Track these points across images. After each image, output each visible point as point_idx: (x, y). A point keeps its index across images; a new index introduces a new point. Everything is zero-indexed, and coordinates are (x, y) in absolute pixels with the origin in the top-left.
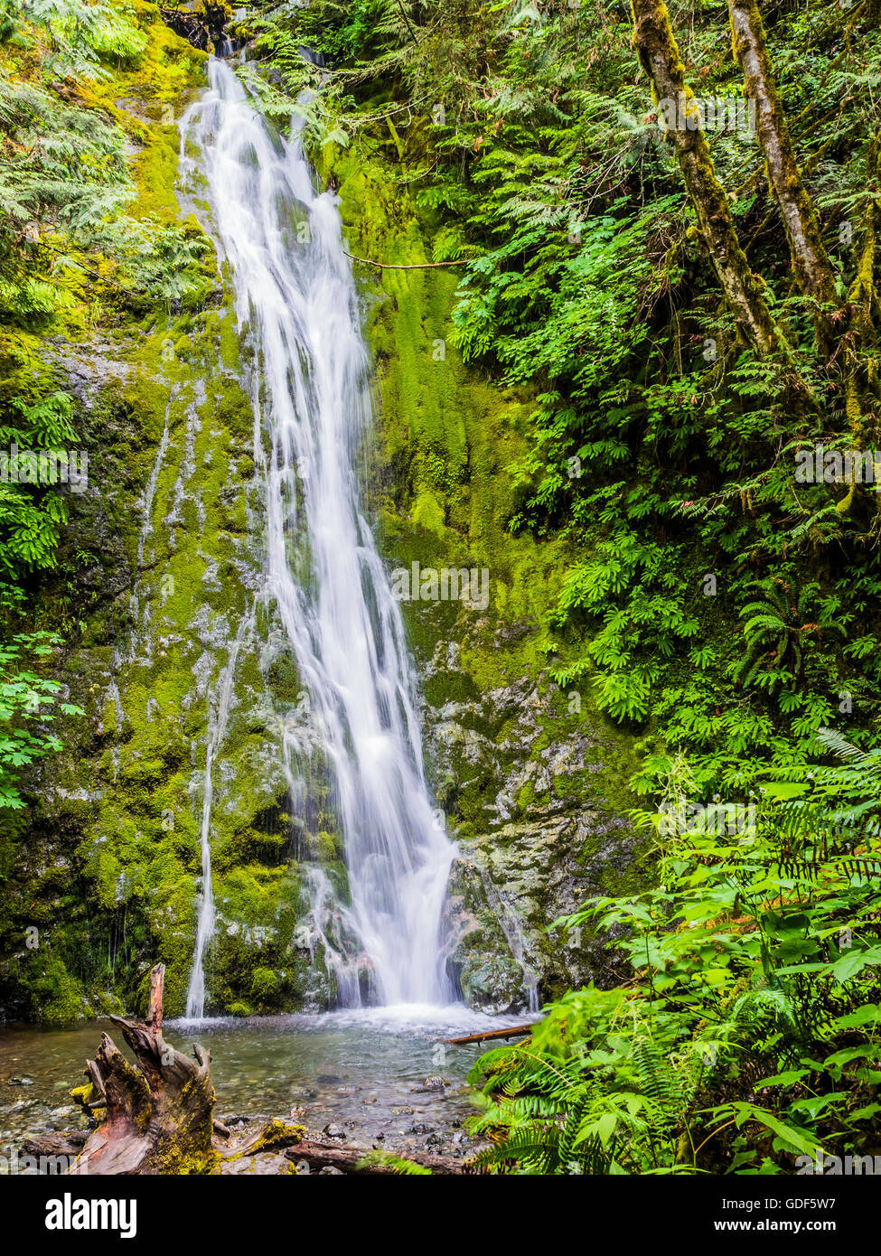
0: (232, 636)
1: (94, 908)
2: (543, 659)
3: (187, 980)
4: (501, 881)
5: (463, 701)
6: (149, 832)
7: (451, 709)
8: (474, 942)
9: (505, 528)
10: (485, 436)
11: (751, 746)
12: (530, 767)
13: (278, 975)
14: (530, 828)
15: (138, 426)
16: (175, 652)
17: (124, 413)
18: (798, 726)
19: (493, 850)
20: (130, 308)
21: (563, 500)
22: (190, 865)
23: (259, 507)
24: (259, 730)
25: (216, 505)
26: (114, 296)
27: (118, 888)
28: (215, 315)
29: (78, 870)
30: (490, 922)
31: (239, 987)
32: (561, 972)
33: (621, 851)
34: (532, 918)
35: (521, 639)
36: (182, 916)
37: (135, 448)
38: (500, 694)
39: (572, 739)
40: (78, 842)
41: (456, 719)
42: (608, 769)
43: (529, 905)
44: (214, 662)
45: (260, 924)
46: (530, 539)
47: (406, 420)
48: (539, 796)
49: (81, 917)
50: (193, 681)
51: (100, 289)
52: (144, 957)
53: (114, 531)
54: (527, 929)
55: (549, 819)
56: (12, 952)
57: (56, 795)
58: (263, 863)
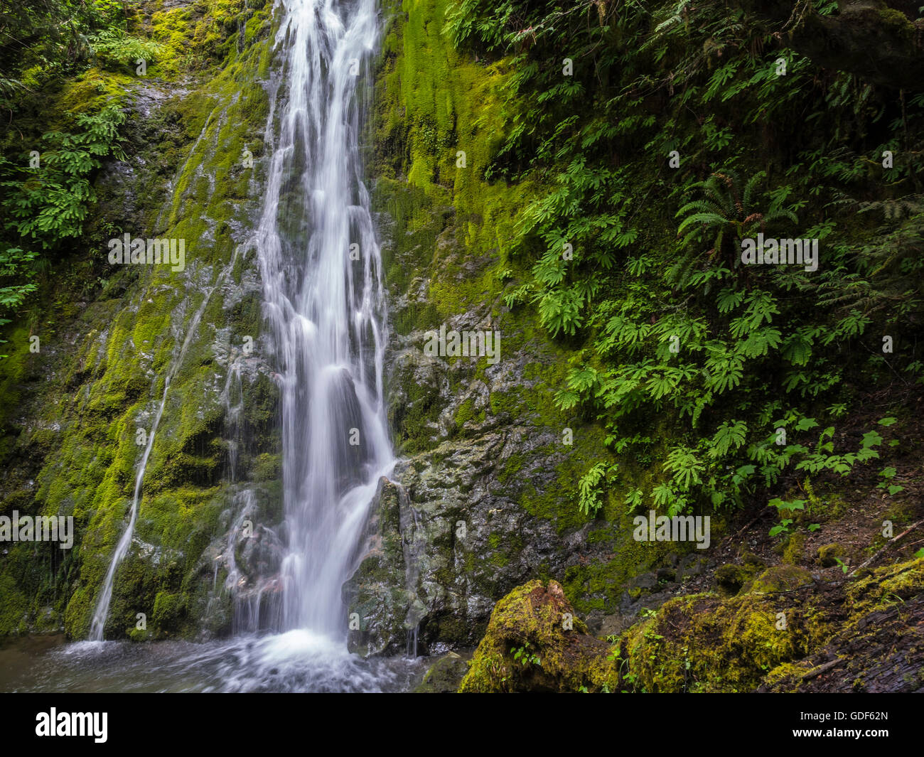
0: (211, 283)
2: (499, 284)
3: (96, 602)
4: (423, 500)
5: (426, 328)
6: (103, 458)
7: (414, 336)
8: (369, 569)
9: (482, 178)
10: (468, 105)
12: (474, 385)
14: (464, 445)
15: (182, 127)
16: (161, 299)
17: (174, 120)
18: (737, 326)
19: (425, 467)
20: (214, 55)
21: (529, 144)
22: (125, 489)
23: (262, 178)
24: (209, 362)
25: (225, 179)
26: (204, 47)
30: (396, 545)
32: (454, 605)
33: (543, 470)
34: (437, 542)
35: (482, 270)
37: (178, 145)
38: (458, 320)
39: (515, 357)
40: (40, 467)
42: (543, 384)
43: (440, 527)
44: (191, 305)
46: (504, 184)
47: (404, 101)
48: (477, 413)
50: (169, 323)
51: (195, 44)
53: (140, 207)
54: (431, 554)
55: (482, 436)
57: (35, 426)
58: (196, 485)
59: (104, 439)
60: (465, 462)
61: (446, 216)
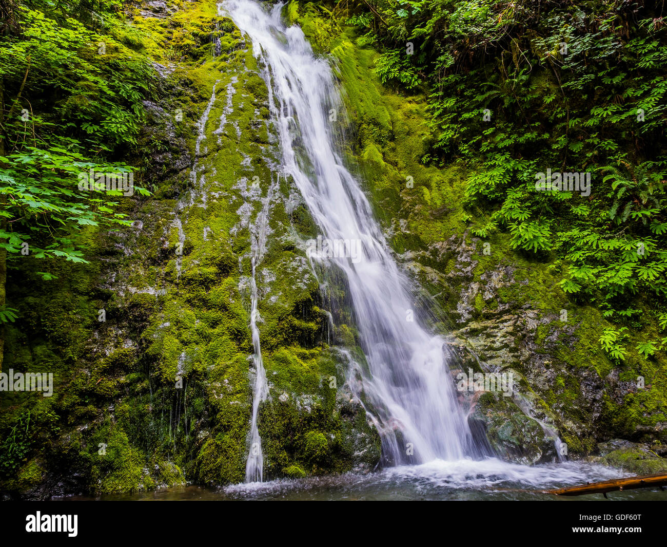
0: (264, 195)
1: (157, 382)
2: (464, 225)
4: (483, 359)
5: (416, 250)
6: (207, 320)
7: (410, 255)
8: (489, 402)
9: (420, 162)
10: (400, 117)
12: (475, 286)
13: (329, 438)
14: (489, 323)
15: (196, 90)
16: (224, 201)
17: (186, 84)
20: (191, 54)
21: (453, 145)
22: (243, 345)
23: (276, 133)
24: (290, 248)
25: (248, 128)
26: (181, 47)
27: (179, 364)
28: (241, 52)
29: (143, 350)
31: (294, 450)
34: (521, 384)
35: (446, 215)
36: (238, 387)
37: (194, 100)
38: (440, 245)
39: (499, 268)
40: (144, 327)
41: (415, 260)
42: (533, 283)
43: (514, 375)
44: (253, 208)
45: (306, 393)
46: (436, 168)
47: (354, 108)
48: (488, 302)
49: (145, 391)
50: (238, 219)
51: (174, 44)
52: (203, 426)
53: (179, 135)
54: (523, 392)
55: (501, 317)
56: (74, 426)
57: (127, 291)
58: (302, 345)
59: (206, 304)
60: (499, 334)
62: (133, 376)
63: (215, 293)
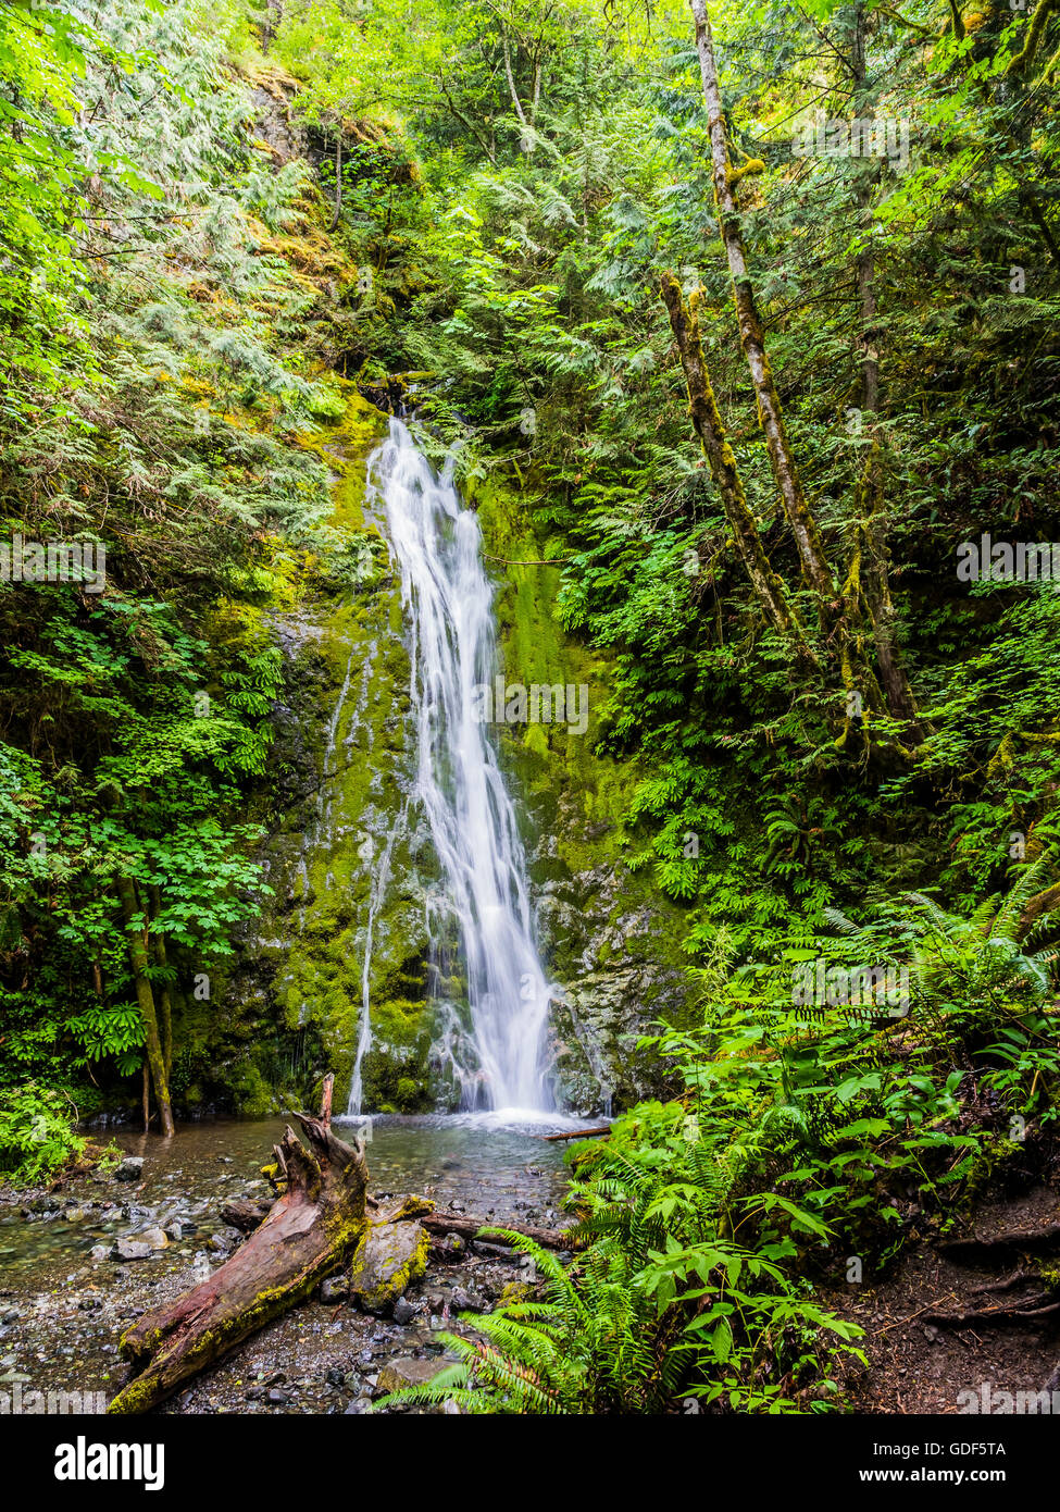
0: (390, 827)
1: (282, 1029)
2: (619, 850)
3: (350, 1086)
4: (585, 1017)
5: (558, 879)
6: (325, 973)
7: (550, 886)
8: (564, 1063)
9: (593, 752)
11: (772, 919)
12: (608, 930)
13: (417, 1085)
14: (607, 977)
15: (328, 673)
16: (348, 839)
17: (317, 664)
18: (807, 904)
19: (579, 993)
20: (326, 589)
21: (635, 732)
22: (354, 999)
23: (414, 733)
24: (408, 898)
25: (382, 731)
26: (315, 580)
27: (300, 1015)
28: (385, 594)
29: (271, 1000)
30: (577, 1047)
31: (388, 1093)
32: (629, 1088)
33: (675, 996)
34: (607, 1045)
35: (603, 834)
36: (347, 1037)
37: (325, 689)
38: (586, 875)
39: (640, 910)
40: (272, 979)
41: (554, 893)
42: (666, 933)
43: (605, 1035)
44: (376, 846)
45: (404, 1045)
46: (611, 760)
47: (522, 672)
48: (615, 953)
49: (272, 1036)
50: (360, 861)
51: (306, 576)
52: (318, 1068)
53: (310, 749)
54: (604, 1054)
55: (622, 971)
56: (220, 1061)
57: (257, 943)
58: (408, 998)
59: (325, 957)
60: (612, 990)
61: (563, 781)
62: (264, 1022)
63: (335, 946)
